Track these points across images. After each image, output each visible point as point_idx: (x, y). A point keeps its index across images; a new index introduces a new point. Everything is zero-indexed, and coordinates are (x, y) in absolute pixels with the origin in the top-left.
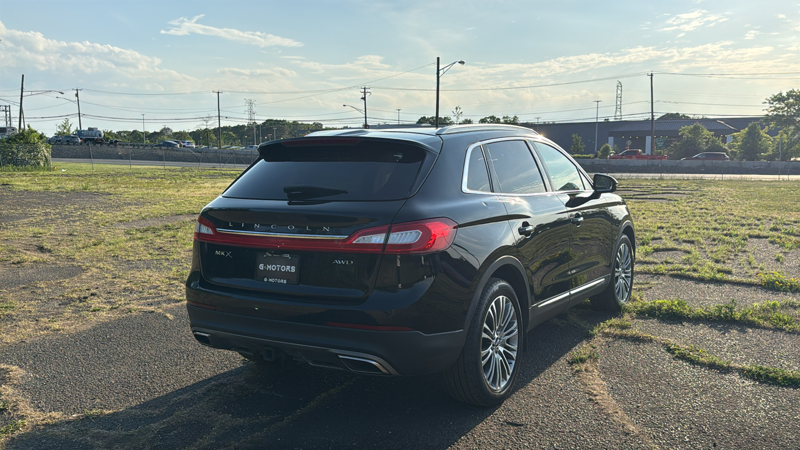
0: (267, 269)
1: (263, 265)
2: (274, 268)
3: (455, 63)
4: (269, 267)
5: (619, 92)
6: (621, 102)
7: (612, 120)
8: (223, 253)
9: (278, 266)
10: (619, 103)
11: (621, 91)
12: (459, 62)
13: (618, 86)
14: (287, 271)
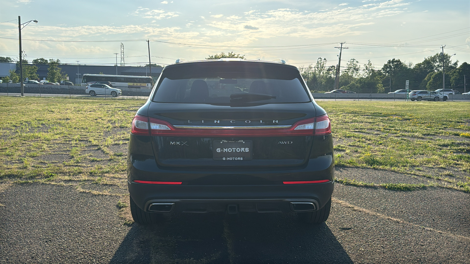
0: (224, 151)
1: (220, 149)
2: (230, 150)
3: (31, 21)
4: (225, 150)
5: (122, 49)
6: (124, 55)
7: (119, 65)
8: (178, 143)
9: (233, 149)
10: (122, 56)
11: (123, 49)
12: (34, 21)
13: (121, 46)
14: (242, 151)
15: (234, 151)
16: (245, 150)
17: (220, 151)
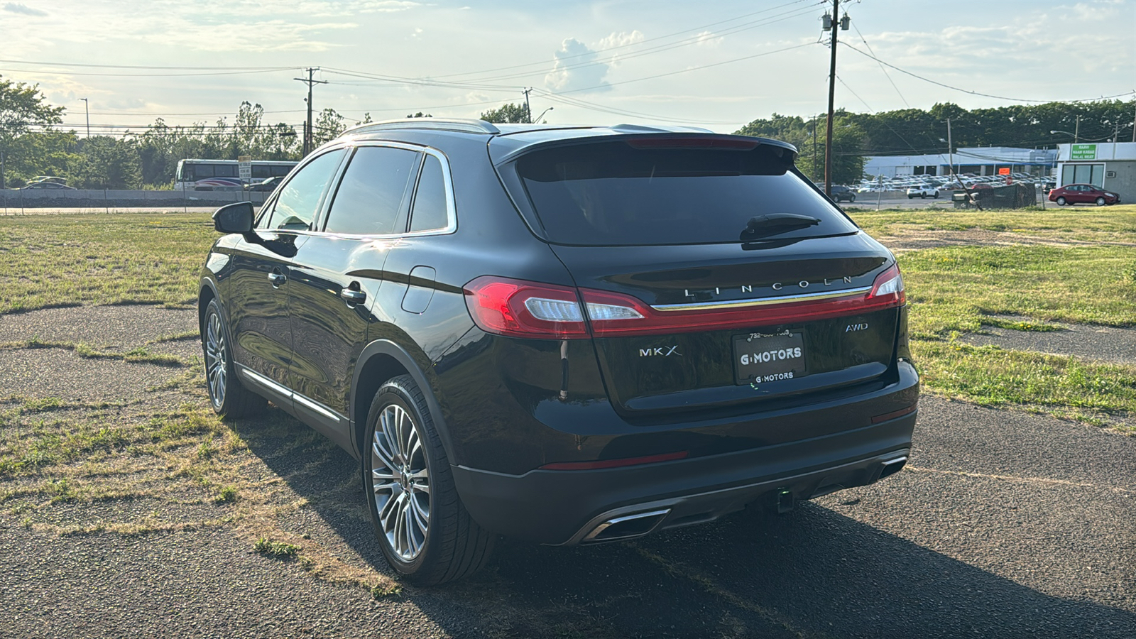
0: (756, 362)
1: (747, 356)
2: (766, 357)
4: (758, 357)
8: (657, 351)
9: (772, 352)
14: (788, 357)
15: (774, 359)
16: (793, 353)
17: (747, 363)
